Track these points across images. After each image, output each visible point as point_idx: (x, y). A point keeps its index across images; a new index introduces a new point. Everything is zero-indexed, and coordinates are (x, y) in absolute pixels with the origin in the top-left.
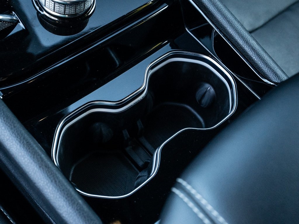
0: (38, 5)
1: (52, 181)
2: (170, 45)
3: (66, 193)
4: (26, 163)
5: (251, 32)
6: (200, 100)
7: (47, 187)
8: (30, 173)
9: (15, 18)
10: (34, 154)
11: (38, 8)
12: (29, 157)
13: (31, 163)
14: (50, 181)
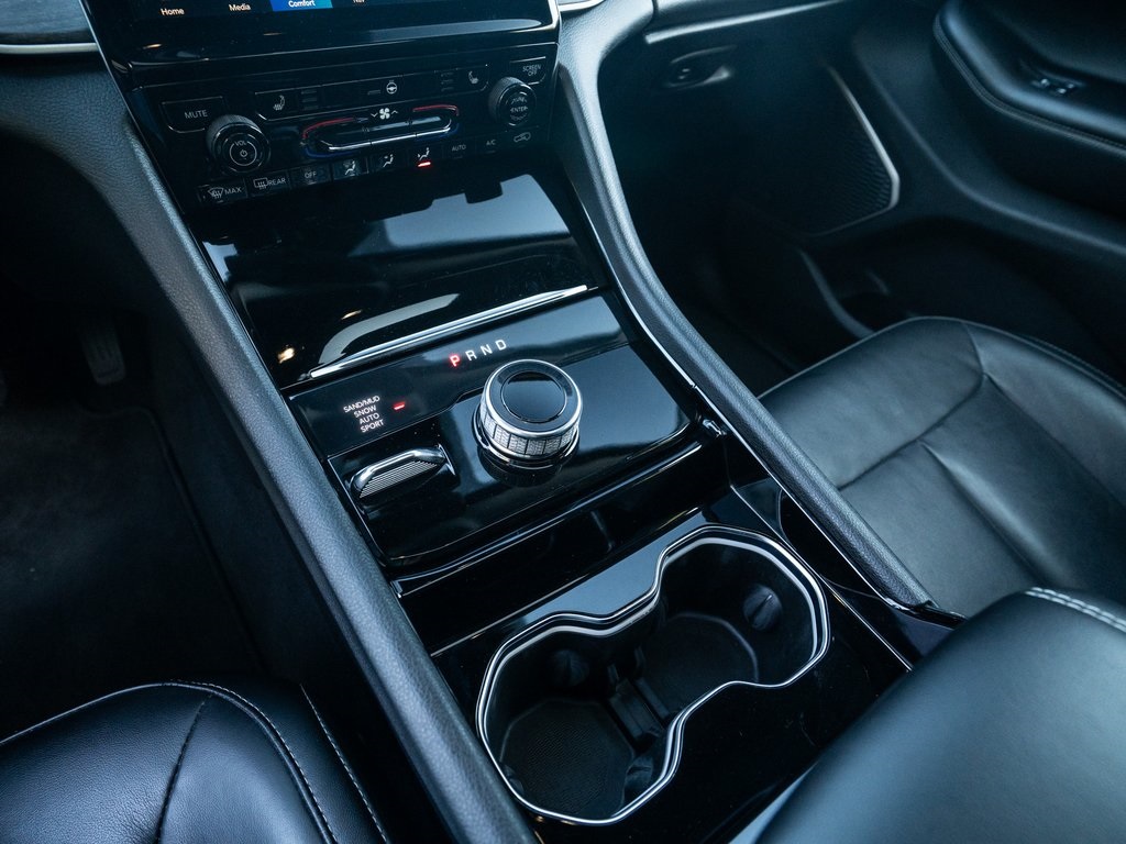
0: (480, 433)
1: (473, 786)
2: (704, 515)
3: (498, 817)
4: (428, 741)
5: (840, 489)
6: (752, 617)
7: (463, 798)
8: (434, 762)
9: (440, 455)
10: (444, 724)
11: (479, 438)
12: (435, 730)
13: (438, 743)
14: (469, 786)
